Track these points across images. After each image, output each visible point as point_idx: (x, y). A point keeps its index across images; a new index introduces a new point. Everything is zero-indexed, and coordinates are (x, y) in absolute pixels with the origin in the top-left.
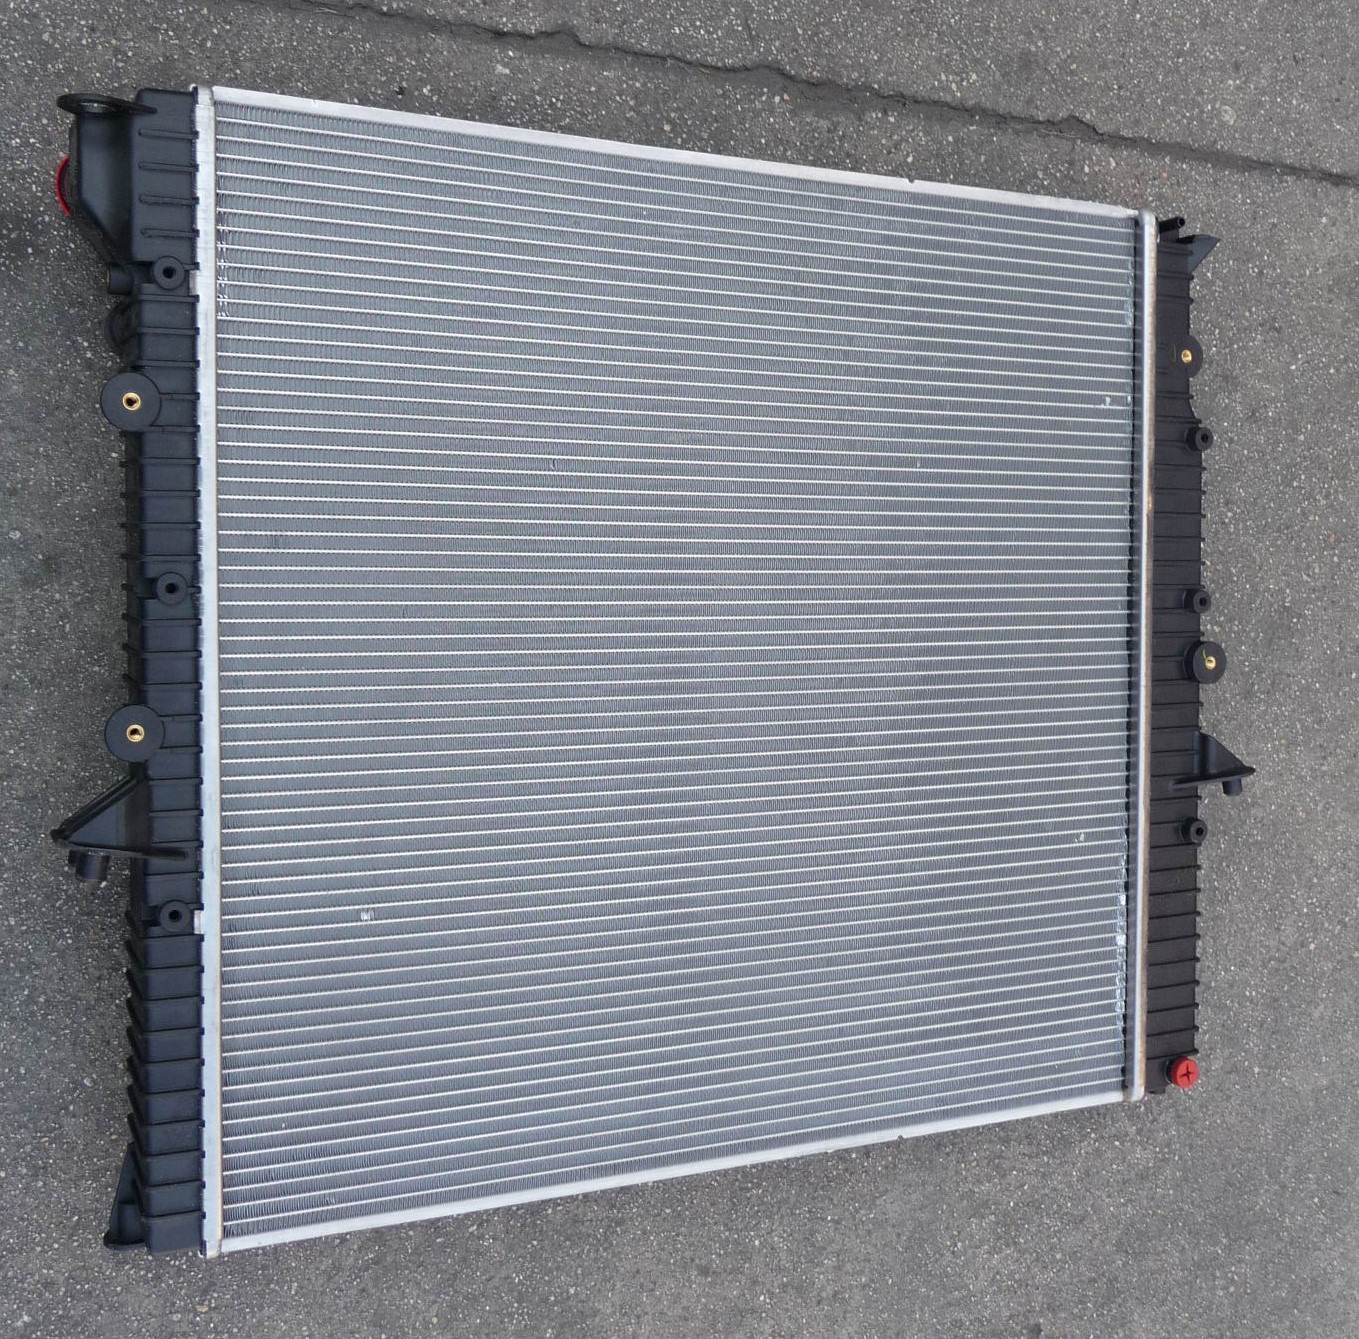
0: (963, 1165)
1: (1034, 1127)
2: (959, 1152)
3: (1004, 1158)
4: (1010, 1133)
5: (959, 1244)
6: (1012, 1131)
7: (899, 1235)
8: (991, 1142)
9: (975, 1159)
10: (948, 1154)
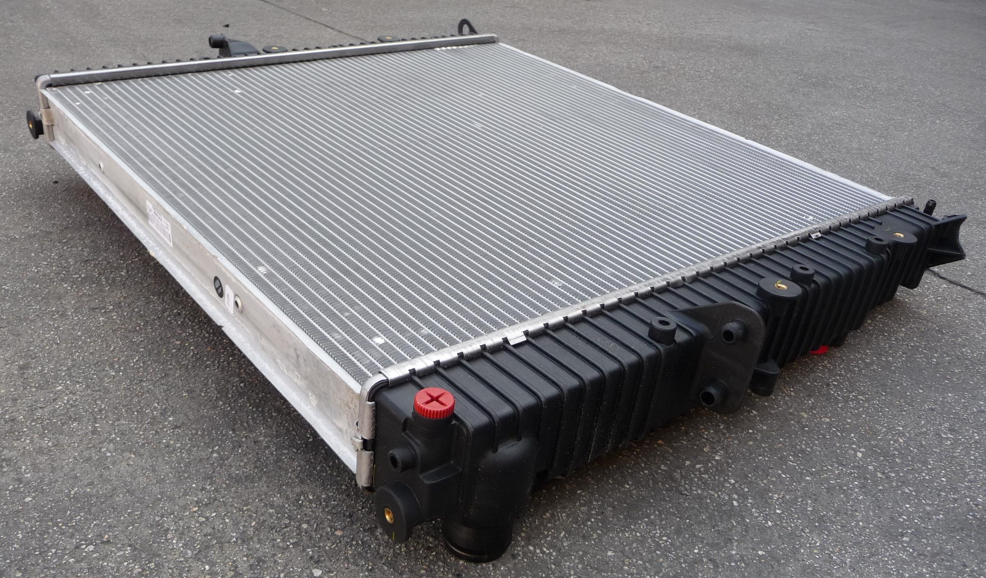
0: (196, 509)
1: (275, 561)
2: (209, 499)
3: (221, 548)
4: (255, 539)
5: (91, 548)
6: (259, 540)
7: (91, 484)
8: (236, 524)
9: (207, 518)
10: (203, 489)
